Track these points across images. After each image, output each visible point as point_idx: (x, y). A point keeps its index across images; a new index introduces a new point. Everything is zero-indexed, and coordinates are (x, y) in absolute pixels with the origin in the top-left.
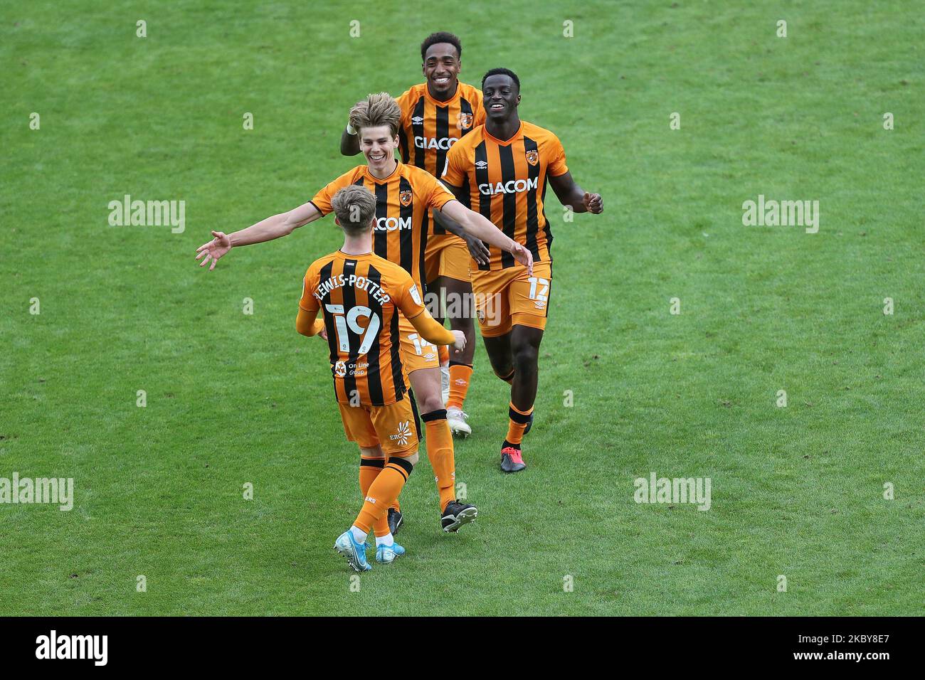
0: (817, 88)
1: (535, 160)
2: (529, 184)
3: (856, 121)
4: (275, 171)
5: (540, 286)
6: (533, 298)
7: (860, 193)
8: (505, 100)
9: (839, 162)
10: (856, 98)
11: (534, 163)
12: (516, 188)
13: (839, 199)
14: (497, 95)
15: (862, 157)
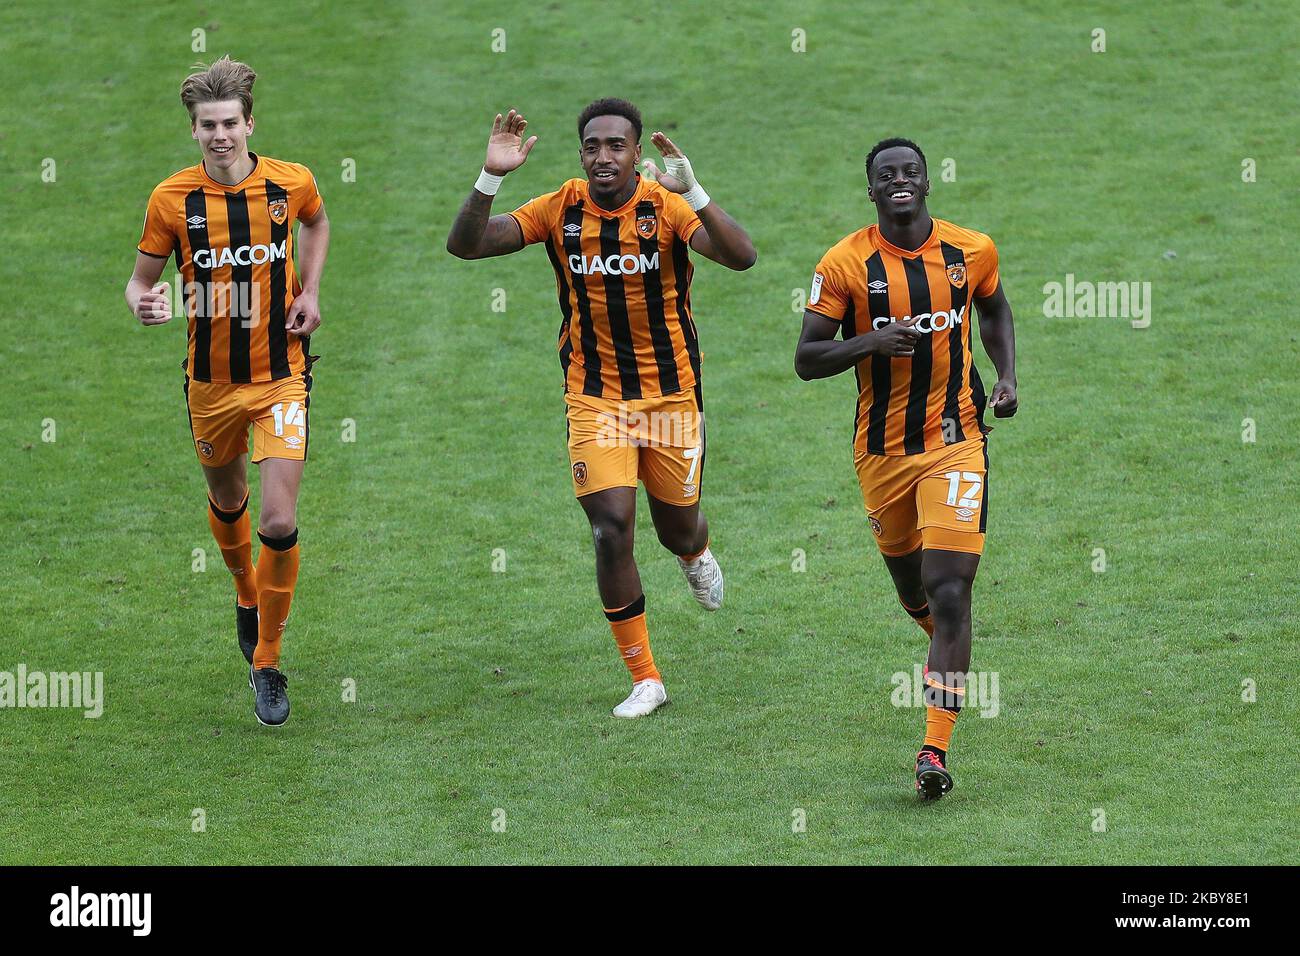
0: (1080, 647)
1: (961, 278)
2: (952, 318)
3: (1150, 705)
4: (131, 800)
5: (965, 484)
6: (954, 504)
7: (1158, 831)
8: (914, 185)
9: (1122, 777)
10: (1149, 664)
11: (959, 285)
12: (933, 324)
13: (1120, 841)
14: (901, 178)
15: (1161, 768)
